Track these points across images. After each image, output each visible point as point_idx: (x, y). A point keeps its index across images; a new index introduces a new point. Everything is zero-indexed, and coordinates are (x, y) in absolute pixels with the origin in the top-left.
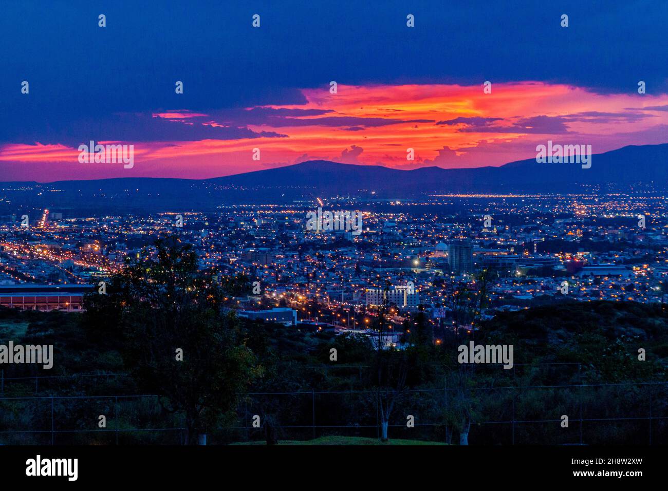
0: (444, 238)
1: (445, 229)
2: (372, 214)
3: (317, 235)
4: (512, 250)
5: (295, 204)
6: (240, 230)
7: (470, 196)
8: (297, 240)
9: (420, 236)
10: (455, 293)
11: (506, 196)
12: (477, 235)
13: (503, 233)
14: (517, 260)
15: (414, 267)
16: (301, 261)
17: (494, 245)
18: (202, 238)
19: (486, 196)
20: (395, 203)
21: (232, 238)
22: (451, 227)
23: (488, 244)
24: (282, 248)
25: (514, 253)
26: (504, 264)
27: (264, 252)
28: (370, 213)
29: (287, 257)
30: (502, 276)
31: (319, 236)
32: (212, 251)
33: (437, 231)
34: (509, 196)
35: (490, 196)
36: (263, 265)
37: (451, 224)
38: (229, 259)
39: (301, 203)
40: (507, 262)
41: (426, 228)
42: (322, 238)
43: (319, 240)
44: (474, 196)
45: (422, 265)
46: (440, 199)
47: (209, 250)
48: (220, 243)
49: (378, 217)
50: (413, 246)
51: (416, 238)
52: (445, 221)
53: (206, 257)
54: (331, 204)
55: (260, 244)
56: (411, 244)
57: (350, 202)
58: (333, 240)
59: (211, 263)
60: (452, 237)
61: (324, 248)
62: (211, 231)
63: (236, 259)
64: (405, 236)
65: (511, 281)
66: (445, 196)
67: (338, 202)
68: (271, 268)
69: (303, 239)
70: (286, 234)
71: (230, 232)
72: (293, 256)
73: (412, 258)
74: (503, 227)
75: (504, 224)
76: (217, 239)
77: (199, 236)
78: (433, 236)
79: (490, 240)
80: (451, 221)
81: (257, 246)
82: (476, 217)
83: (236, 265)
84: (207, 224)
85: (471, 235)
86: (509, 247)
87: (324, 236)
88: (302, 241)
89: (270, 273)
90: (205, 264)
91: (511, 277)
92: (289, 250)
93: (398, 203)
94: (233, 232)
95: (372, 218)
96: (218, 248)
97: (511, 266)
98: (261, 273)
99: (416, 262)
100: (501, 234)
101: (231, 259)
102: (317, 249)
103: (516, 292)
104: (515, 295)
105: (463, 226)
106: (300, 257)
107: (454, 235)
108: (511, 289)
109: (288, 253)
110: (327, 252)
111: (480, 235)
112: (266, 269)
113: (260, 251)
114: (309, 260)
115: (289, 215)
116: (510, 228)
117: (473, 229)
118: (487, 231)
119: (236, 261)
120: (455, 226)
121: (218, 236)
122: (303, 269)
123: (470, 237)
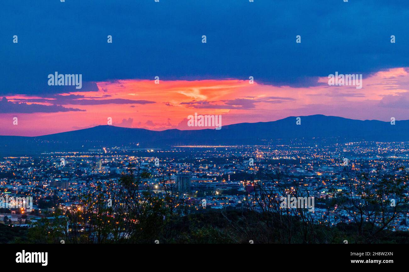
0: (176, 172)
1: (178, 167)
2: (135, 157)
3: (100, 170)
4: (215, 179)
5: (89, 151)
6: (53, 167)
7: (196, 147)
8: (86, 173)
9: (162, 171)
10: (177, 205)
11: (217, 147)
12: (196, 170)
13: (212, 169)
14: (217, 185)
15: (155, 189)
16: (87, 186)
17: (205, 176)
18: (29, 172)
19: (205, 147)
20: (150, 151)
21: (47, 172)
22: (181, 165)
23: (202, 175)
24: (77, 178)
25: (216, 181)
26: (209, 188)
27: (65, 181)
28: (134, 157)
29: (79, 184)
30: (207, 195)
31: (101, 171)
32: (33, 181)
33: (173, 167)
34: (219, 147)
35: (208, 147)
36: (64, 189)
37: (181, 164)
38: (43, 185)
39: (93, 151)
40: (211, 186)
41: (166, 166)
42: (103, 173)
43: (101, 173)
44: (198, 146)
45: (160, 189)
46: (178, 149)
47: (31, 180)
48: (39, 176)
49: (138, 160)
50: (157, 177)
51: (159, 172)
52: (178, 162)
53: (29, 184)
54: (111, 152)
55: (64, 176)
56: (156, 176)
57: (123, 150)
58: (109, 173)
59: (31, 188)
60: (181, 171)
61: (102, 178)
62: (35, 168)
63: (47, 185)
64: (152, 171)
65: (212, 198)
66: (181, 146)
67: (116, 150)
68: (68, 190)
69: (91, 173)
70: (80, 170)
71: (46, 169)
72: (82, 184)
73: (155, 184)
74: (212, 165)
75: (213, 164)
76: (37, 173)
77: (27, 171)
78: (170, 171)
79: (203, 173)
80: (182, 162)
81: (61, 177)
82: (197, 159)
83: (46, 189)
84: (33, 164)
85: (192, 170)
86: (214, 177)
87: (104, 171)
88: (90, 174)
89: (66, 194)
90: (27, 188)
91: (212, 195)
92: (81, 180)
93: (152, 151)
94: (48, 169)
95: (135, 160)
96: (38, 179)
97: (213, 189)
98: (61, 194)
99: (156, 187)
100: (210, 169)
101: (44, 186)
102: (98, 179)
103: (214, 204)
104: (212, 206)
105: (188, 164)
106: (87, 184)
107: (182, 170)
108: (211, 203)
109: (80, 182)
110: (104, 181)
111: (198, 170)
112: (65, 192)
113: (63, 180)
114: (92, 185)
115: (84, 159)
116: (217, 166)
117: (194, 167)
118: (203, 168)
119: (46, 187)
120: (184, 165)
121: (38, 171)
122: (87, 192)
123: (192, 171)
